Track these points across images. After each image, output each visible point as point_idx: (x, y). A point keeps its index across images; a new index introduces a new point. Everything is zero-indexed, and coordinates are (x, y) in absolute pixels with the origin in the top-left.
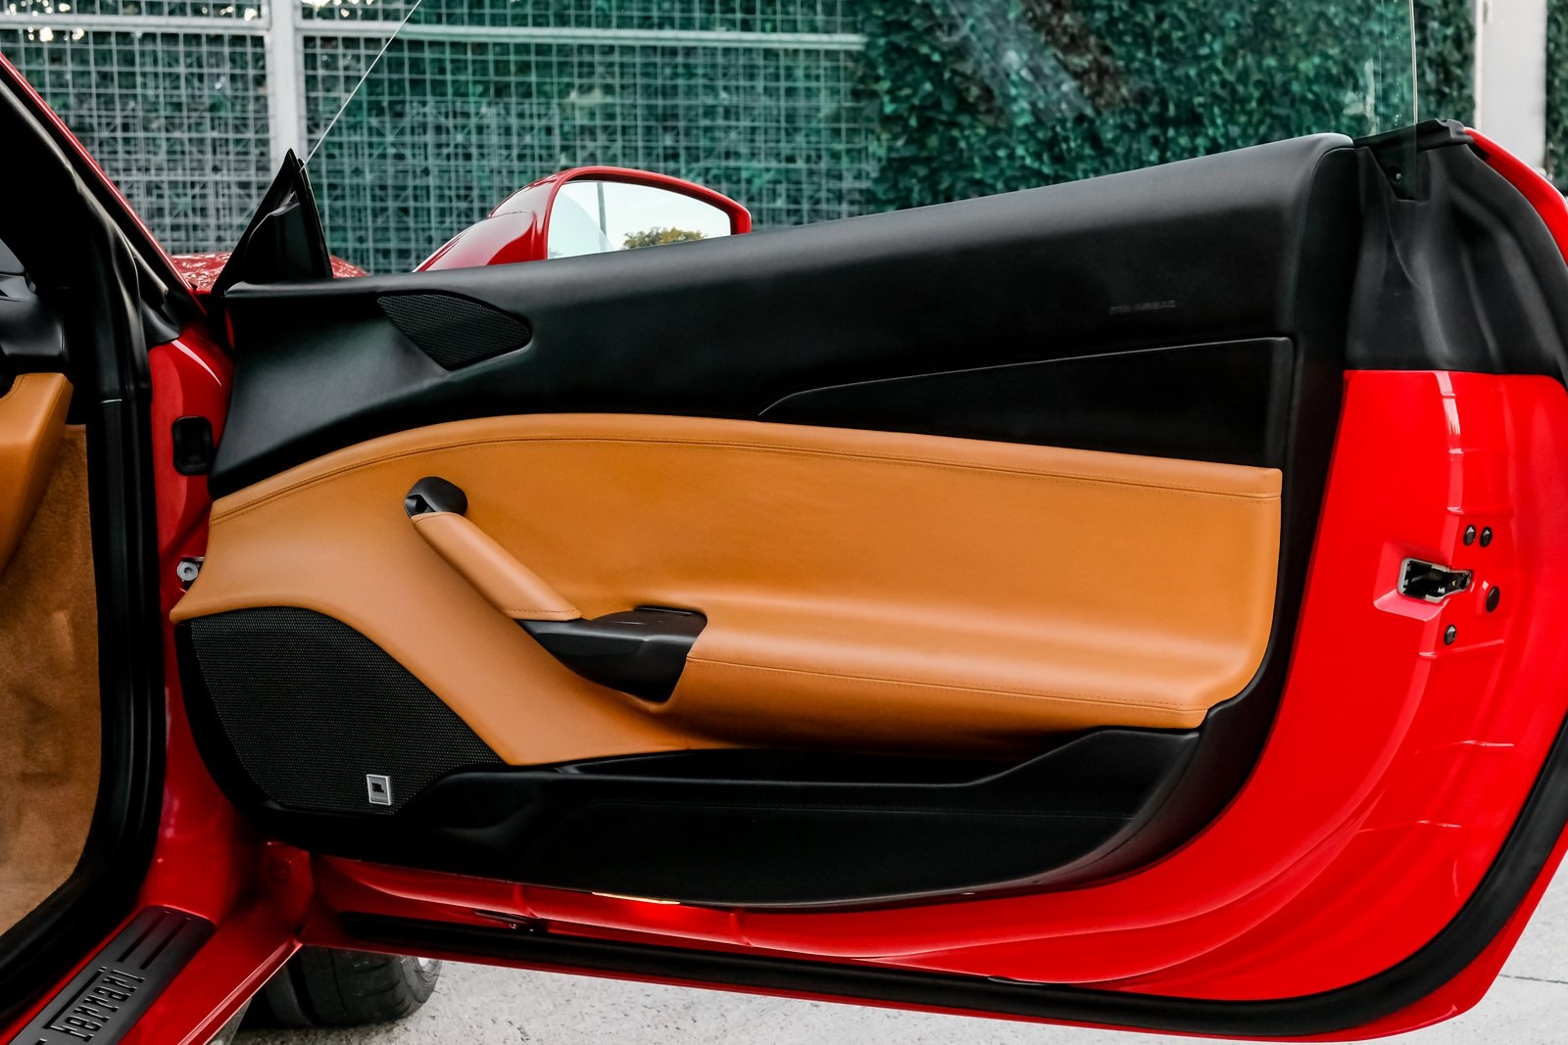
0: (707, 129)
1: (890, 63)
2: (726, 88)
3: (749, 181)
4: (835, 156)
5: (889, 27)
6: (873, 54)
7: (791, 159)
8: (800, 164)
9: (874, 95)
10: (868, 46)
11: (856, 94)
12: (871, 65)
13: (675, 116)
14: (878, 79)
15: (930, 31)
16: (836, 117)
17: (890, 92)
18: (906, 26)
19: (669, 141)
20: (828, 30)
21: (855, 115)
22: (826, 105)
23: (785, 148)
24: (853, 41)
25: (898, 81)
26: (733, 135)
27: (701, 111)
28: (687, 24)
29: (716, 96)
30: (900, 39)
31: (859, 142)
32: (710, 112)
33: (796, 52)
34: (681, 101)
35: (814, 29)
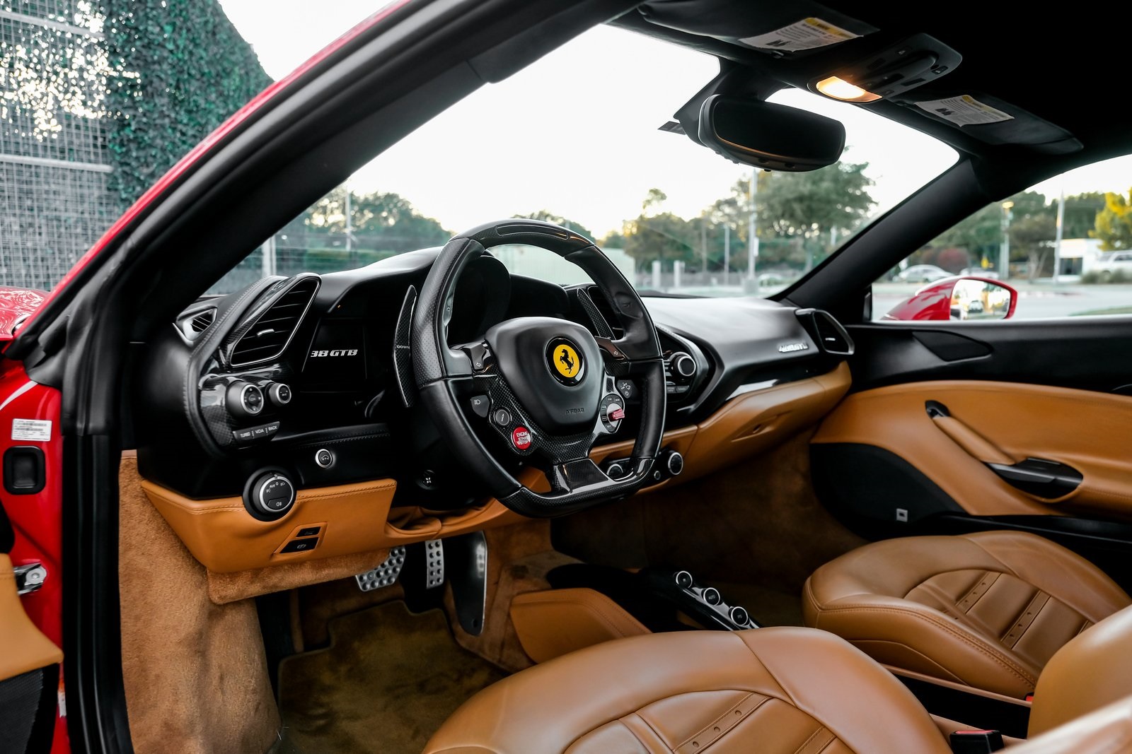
0: (46, 199)
1: (123, 178)
2: (54, 183)
3: (65, 221)
4: (101, 213)
5: (122, 164)
6: (117, 174)
7: (82, 213)
8: (86, 215)
9: (116, 190)
10: (115, 170)
11: (109, 189)
12: (116, 178)
13: (32, 193)
14: (118, 184)
15: (138, 167)
16: (100, 198)
17: (124, 189)
18: (128, 164)
19: (29, 203)
20: (96, 162)
21: (108, 197)
22: (96, 193)
23: (80, 209)
24: (107, 168)
25: (127, 184)
26: (58, 202)
27: (43, 192)
28: (36, 155)
29: (49, 186)
30: (127, 169)
31: (110, 208)
32: (47, 192)
33: (83, 171)
34: (34, 187)
35: (90, 161)
